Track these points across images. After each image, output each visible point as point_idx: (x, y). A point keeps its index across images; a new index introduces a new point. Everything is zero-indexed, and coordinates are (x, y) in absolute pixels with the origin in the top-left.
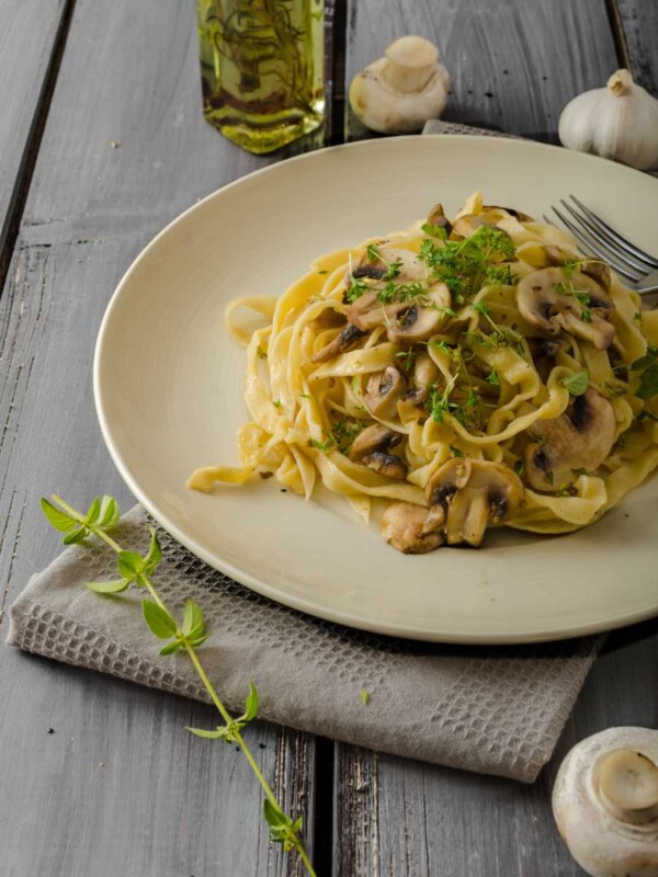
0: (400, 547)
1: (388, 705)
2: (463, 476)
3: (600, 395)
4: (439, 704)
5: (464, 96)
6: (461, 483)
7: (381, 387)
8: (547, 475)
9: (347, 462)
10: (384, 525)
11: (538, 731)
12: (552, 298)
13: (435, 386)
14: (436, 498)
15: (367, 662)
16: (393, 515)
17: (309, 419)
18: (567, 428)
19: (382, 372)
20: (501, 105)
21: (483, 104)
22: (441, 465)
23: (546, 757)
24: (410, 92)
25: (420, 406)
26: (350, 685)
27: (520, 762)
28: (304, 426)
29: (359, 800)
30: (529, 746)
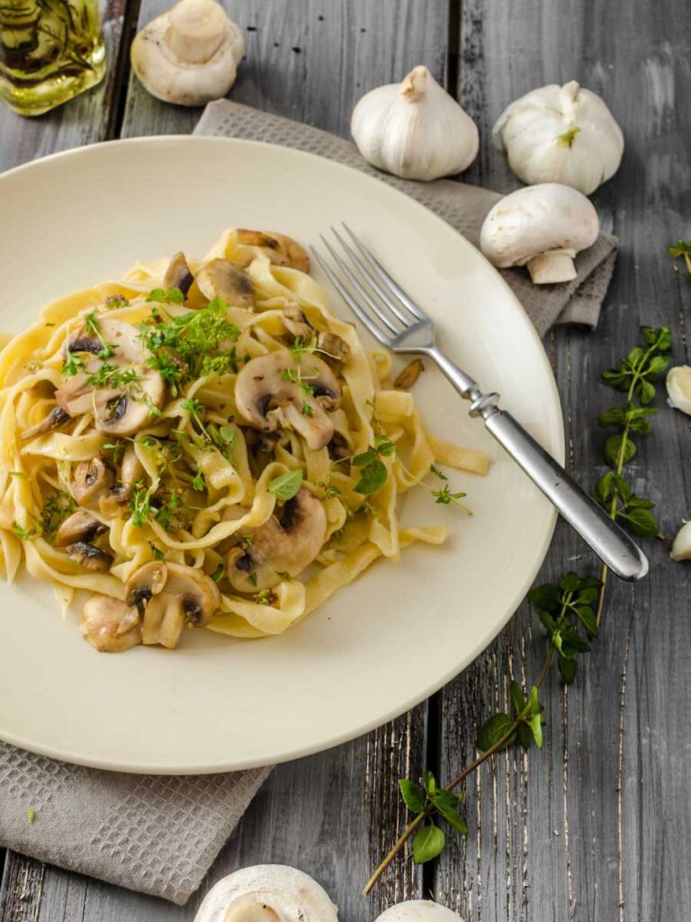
0: (95, 645)
1: (54, 824)
2: (159, 581)
3: (314, 496)
4: (101, 827)
5: (269, 49)
6: (157, 589)
7: (88, 476)
8: (251, 577)
9: (50, 551)
10: (83, 618)
11: (190, 861)
12: (275, 387)
13: (138, 486)
14: (133, 599)
15: (40, 777)
16: (93, 609)
17: (16, 499)
18: (274, 528)
19: (90, 462)
20: (308, 66)
21: (288, 62)
22: (139, 566)
23: (194, 887)
24: (195, 63)
25: (123, 503)
26: (19, 802)
27: (169, 889)
28: (11, 507)
29: (21, 909)
30: (179, 875)
